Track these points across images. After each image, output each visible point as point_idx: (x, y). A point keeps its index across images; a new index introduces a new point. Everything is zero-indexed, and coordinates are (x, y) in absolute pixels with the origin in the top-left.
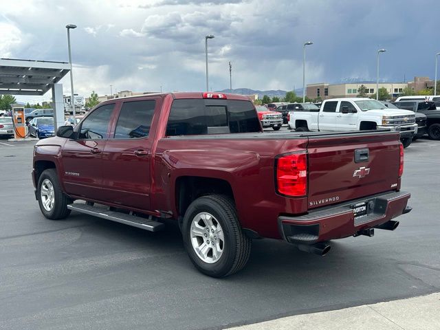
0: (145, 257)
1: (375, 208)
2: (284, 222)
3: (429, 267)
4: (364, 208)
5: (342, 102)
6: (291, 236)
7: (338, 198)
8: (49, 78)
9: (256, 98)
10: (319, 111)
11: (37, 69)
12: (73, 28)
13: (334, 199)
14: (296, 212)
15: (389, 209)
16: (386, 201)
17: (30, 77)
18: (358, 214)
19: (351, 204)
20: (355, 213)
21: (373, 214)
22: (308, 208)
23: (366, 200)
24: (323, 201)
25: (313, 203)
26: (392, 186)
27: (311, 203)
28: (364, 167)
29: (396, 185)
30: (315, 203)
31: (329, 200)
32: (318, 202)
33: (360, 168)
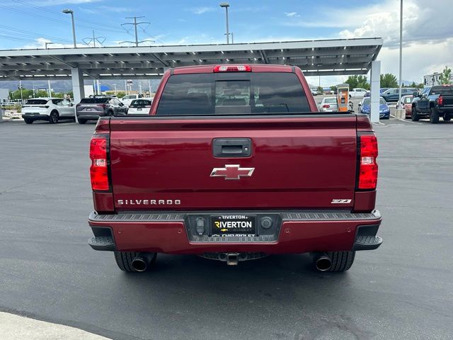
4: (249, 224)
8: (367, 55)
13: (170, 202)
15: (284, 233)
18: (231, 231)
19: (213, 214)
20: (223, 228)
21: (272, 236)
22: (116, 206)
23: (254, 214)
24: (145, 202)
25: (124, 202)
26: (335, 201)
27: (120, 202)
28: (238, 166)
29: (349, 201)
30: (129, 202)
31: (157, 202)
32: (134, 202)
33: (227, 166)
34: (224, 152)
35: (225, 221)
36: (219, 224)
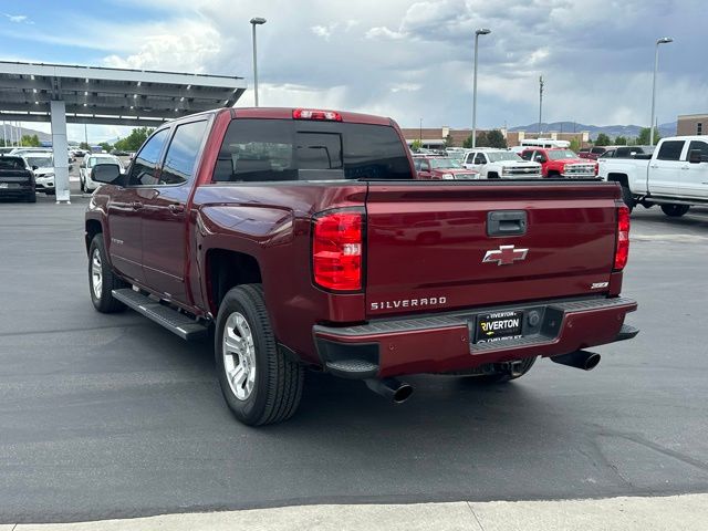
0: (174, 381)
1: (543, 326)
2: (318, 335)
3: (656, 448)
4: (515, 323)
5: (692, 142)
6: (330, 361)
7: (443, 300)
8: (219, 101)
9: (586, 138)
10: (650, 157)
11: (199, 88)
12: (261, 23)
13: (434, 301)
14: (342, 320)
15: (566, 328)
16: (561, 313)
17: (191, 100)
18: (498, 334)
19: (481, 313)
20: (489, 330)
21: (536, 335)
22: (368, 313)
23: (521, 308)
24: (405, 303)
25: (380, 306)
26: (595, 286)
27: (374, 305)
28: (512, 247)
29: (606, 284)
30: (385, 305)
31: (419, 303)
32: (392, 304)
33: (501, 247)
34: (501, 229)
35: (491, 320)
36: (485, 326)
